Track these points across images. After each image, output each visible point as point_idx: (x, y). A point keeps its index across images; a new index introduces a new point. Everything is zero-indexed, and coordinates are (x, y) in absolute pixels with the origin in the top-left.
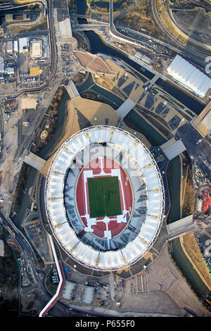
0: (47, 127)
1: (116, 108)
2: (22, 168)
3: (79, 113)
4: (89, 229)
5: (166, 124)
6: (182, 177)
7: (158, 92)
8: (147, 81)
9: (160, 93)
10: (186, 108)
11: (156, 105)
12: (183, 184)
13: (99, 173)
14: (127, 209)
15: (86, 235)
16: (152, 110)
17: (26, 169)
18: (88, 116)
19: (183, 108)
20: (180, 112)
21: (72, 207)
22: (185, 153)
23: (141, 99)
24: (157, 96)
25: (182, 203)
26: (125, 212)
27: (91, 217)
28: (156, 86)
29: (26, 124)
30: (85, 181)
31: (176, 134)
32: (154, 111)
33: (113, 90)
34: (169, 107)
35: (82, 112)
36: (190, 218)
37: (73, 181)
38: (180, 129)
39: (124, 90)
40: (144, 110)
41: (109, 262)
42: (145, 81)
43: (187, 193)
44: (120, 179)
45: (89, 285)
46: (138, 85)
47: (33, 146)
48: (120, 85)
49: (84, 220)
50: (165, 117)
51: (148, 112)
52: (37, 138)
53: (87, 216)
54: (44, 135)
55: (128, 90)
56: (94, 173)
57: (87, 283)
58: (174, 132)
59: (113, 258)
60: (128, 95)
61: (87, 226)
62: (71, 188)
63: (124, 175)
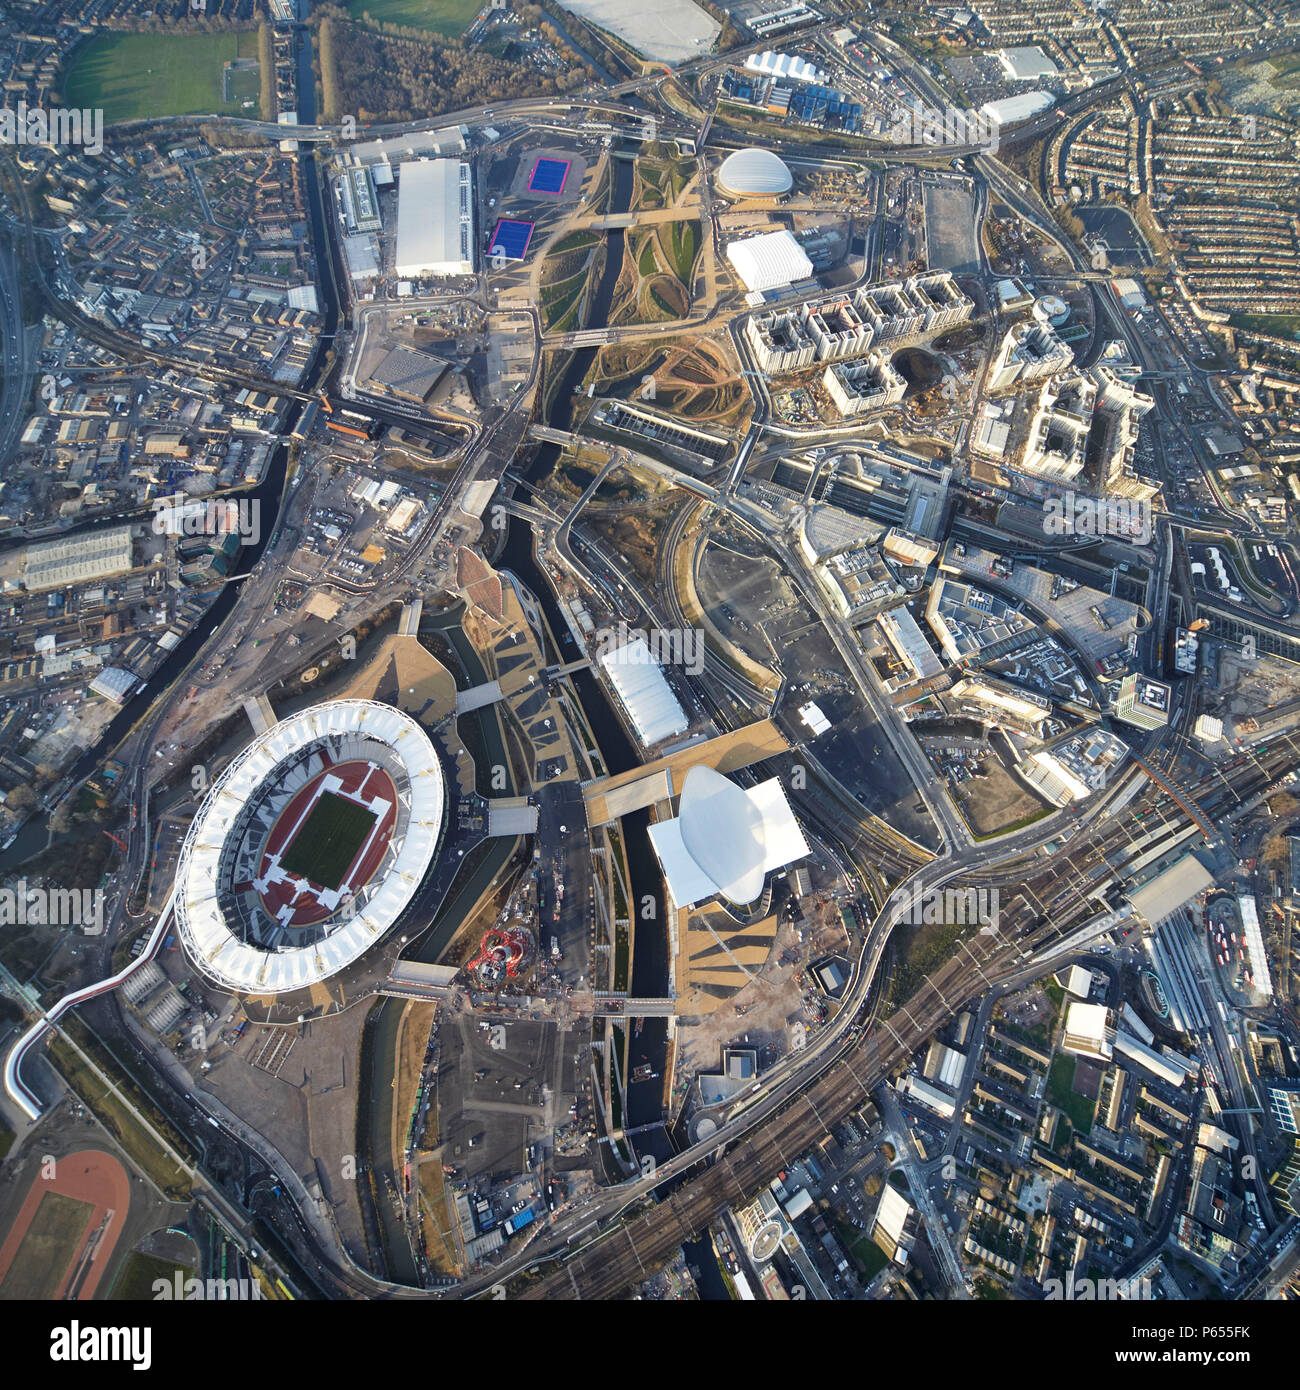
0: (325, 664)
1: (462, 686)
2: (234, 715)
3: (392, 666)
4: (261, 886)
5: (531, 765)
6: (494, 882)
7: (560, 694)
8: (557, 662)
9: (565, 698)
10: (596, 753)
11: (537, 718)
12: (486, 898)
13: (351, 791)
14: (352, 886)
15: (247, 894)
16: (525, 723)
17: (241, 720)
18: (405, 680)
19: (590, 747)
20: (577, 753)
21: (262, 827)
22: (530, 837)
23: (518, 693)
24: (554, 702)
25: (460, 932)
26: (345, 888)
27: (280, 865)
28: (567, 681)
29: (293, 641)
30: (319, 793)
31: (538, 792)
32: (526, 728)
33: (483, 653)
34: (563, 733)
35: (399, 666)
36: (450, 972)
37: (296, 781)
38: (552, 789)
39: (500, 661)
40: (511, 716)
41: (234, 966)
42: (552, 659)
43: (480, 919)
44: (378, 822)
45: (184, 994)
46: (533, 664)
47: (278, 685)
48: (499, 648)
49: (266, 863)
50: (539, 747)
51: (515, 724)
52: (295, 674)
53: (276, 859)
54: (310, 676)
55: (507, 665)
56: (342, 788)
57: (183, 986)
58: (536, 786)
59: (244, 963)
60: (502, 674)
61: (262, 878)
62: (286, 793)
63: (390, 818)
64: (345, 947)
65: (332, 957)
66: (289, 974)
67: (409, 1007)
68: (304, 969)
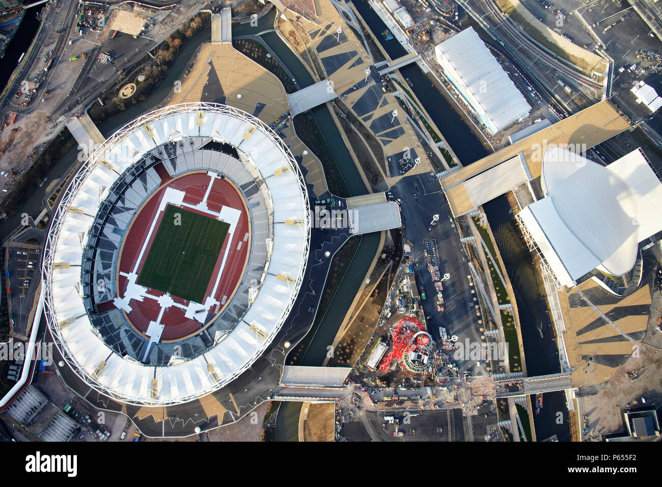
0: (141, 78)
1: (291, 89)
2: (58, 137)
3: (212, 74)
4: (123, 304)
5: (381, 159)
6: (367, 281)
7: (395, 90)
8: (384, 59)
9: (400, 92)
10: (444, 144)
11: (378, 113)
12: (362, 296)
13: (196, 202)
14: (218, 298)
15: (111, 314)
16: (365, 119)
17: (65, 141)
18: (228, 86)
19: (437, 140)
20: (425, 145)
21: (111, 246)
22: (395, 233)
23: (351, 90)
24: (390, 97)
25: (341, 334)
26: (211, 301)
27: (139, 282)
28: (398, 76)
29: (104, 58)
30: (162, 207)
31: (394, 188)
32: (367, 125)
33: (303, 55)
34: (407, 127)
35: (220, 74)
36: (342, 373)
37: (136, 197)
38: (409, 182)
39: (325, 60)
40: (349, 115)
42: (378, 57)
43: (361, 318)
44: (232, 231)
45: (70, 414)
46: (360, 61)
47: (97, 104)
48: (321, 48)
49: (123, 282)
50: (385, 143)
51: (355, 121)
52: (113, 90)
53: (132, 277)
54: (128, 91)
55: (333, 64)
56: (186, 199)
57: (68, 408)
58: (391, 181)
60: (330, 73)
61: (122, 297)
62: (128, 209)
63: (244, 224)
64: (234, 355)
65: (223, 365)
66: (182, 386)
67: (305, 411)
68: (196, 380)
